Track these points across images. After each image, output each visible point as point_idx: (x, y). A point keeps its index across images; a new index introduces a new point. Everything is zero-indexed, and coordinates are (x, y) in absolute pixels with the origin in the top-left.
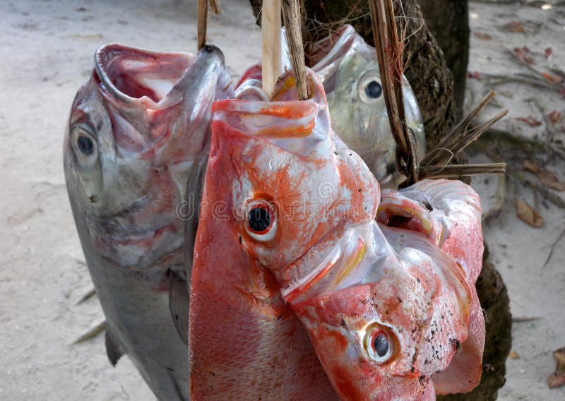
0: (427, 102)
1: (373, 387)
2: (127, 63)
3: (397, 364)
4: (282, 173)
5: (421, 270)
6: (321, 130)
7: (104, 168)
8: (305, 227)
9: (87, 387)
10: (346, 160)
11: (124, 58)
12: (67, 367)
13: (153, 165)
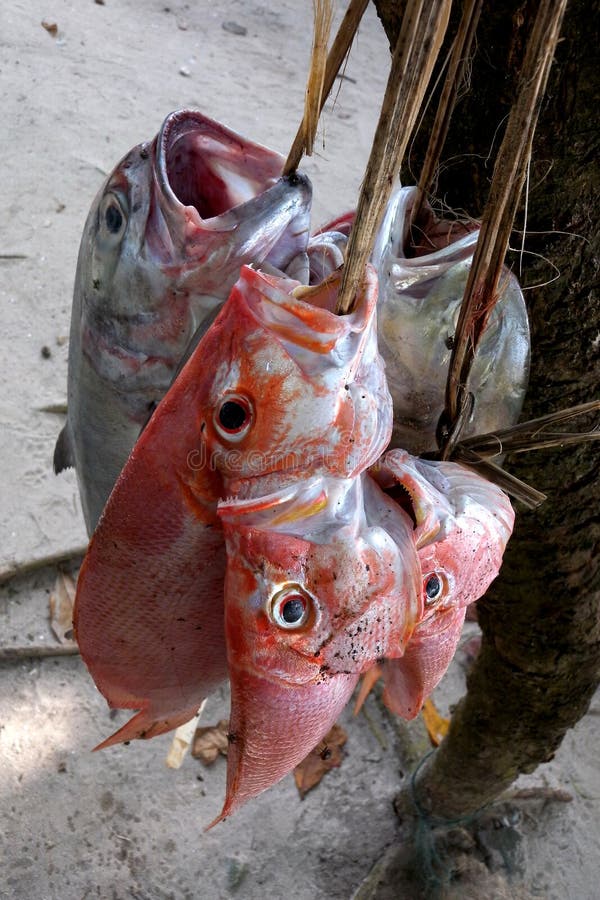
0: (572, 358)
1: (260, 646)
2: (205, 139)
3: (300, 639)
4: (277, 381)
5: (377, 559)
6: (343, 354)
7: (122, 256)
8: (276, 448)
9: (32, 473)
10: (354, 401)
11: (204, 134)
12: (20, 435)
13: (173, 285)
